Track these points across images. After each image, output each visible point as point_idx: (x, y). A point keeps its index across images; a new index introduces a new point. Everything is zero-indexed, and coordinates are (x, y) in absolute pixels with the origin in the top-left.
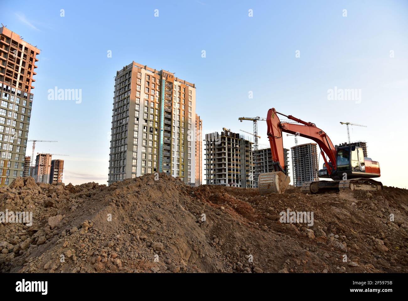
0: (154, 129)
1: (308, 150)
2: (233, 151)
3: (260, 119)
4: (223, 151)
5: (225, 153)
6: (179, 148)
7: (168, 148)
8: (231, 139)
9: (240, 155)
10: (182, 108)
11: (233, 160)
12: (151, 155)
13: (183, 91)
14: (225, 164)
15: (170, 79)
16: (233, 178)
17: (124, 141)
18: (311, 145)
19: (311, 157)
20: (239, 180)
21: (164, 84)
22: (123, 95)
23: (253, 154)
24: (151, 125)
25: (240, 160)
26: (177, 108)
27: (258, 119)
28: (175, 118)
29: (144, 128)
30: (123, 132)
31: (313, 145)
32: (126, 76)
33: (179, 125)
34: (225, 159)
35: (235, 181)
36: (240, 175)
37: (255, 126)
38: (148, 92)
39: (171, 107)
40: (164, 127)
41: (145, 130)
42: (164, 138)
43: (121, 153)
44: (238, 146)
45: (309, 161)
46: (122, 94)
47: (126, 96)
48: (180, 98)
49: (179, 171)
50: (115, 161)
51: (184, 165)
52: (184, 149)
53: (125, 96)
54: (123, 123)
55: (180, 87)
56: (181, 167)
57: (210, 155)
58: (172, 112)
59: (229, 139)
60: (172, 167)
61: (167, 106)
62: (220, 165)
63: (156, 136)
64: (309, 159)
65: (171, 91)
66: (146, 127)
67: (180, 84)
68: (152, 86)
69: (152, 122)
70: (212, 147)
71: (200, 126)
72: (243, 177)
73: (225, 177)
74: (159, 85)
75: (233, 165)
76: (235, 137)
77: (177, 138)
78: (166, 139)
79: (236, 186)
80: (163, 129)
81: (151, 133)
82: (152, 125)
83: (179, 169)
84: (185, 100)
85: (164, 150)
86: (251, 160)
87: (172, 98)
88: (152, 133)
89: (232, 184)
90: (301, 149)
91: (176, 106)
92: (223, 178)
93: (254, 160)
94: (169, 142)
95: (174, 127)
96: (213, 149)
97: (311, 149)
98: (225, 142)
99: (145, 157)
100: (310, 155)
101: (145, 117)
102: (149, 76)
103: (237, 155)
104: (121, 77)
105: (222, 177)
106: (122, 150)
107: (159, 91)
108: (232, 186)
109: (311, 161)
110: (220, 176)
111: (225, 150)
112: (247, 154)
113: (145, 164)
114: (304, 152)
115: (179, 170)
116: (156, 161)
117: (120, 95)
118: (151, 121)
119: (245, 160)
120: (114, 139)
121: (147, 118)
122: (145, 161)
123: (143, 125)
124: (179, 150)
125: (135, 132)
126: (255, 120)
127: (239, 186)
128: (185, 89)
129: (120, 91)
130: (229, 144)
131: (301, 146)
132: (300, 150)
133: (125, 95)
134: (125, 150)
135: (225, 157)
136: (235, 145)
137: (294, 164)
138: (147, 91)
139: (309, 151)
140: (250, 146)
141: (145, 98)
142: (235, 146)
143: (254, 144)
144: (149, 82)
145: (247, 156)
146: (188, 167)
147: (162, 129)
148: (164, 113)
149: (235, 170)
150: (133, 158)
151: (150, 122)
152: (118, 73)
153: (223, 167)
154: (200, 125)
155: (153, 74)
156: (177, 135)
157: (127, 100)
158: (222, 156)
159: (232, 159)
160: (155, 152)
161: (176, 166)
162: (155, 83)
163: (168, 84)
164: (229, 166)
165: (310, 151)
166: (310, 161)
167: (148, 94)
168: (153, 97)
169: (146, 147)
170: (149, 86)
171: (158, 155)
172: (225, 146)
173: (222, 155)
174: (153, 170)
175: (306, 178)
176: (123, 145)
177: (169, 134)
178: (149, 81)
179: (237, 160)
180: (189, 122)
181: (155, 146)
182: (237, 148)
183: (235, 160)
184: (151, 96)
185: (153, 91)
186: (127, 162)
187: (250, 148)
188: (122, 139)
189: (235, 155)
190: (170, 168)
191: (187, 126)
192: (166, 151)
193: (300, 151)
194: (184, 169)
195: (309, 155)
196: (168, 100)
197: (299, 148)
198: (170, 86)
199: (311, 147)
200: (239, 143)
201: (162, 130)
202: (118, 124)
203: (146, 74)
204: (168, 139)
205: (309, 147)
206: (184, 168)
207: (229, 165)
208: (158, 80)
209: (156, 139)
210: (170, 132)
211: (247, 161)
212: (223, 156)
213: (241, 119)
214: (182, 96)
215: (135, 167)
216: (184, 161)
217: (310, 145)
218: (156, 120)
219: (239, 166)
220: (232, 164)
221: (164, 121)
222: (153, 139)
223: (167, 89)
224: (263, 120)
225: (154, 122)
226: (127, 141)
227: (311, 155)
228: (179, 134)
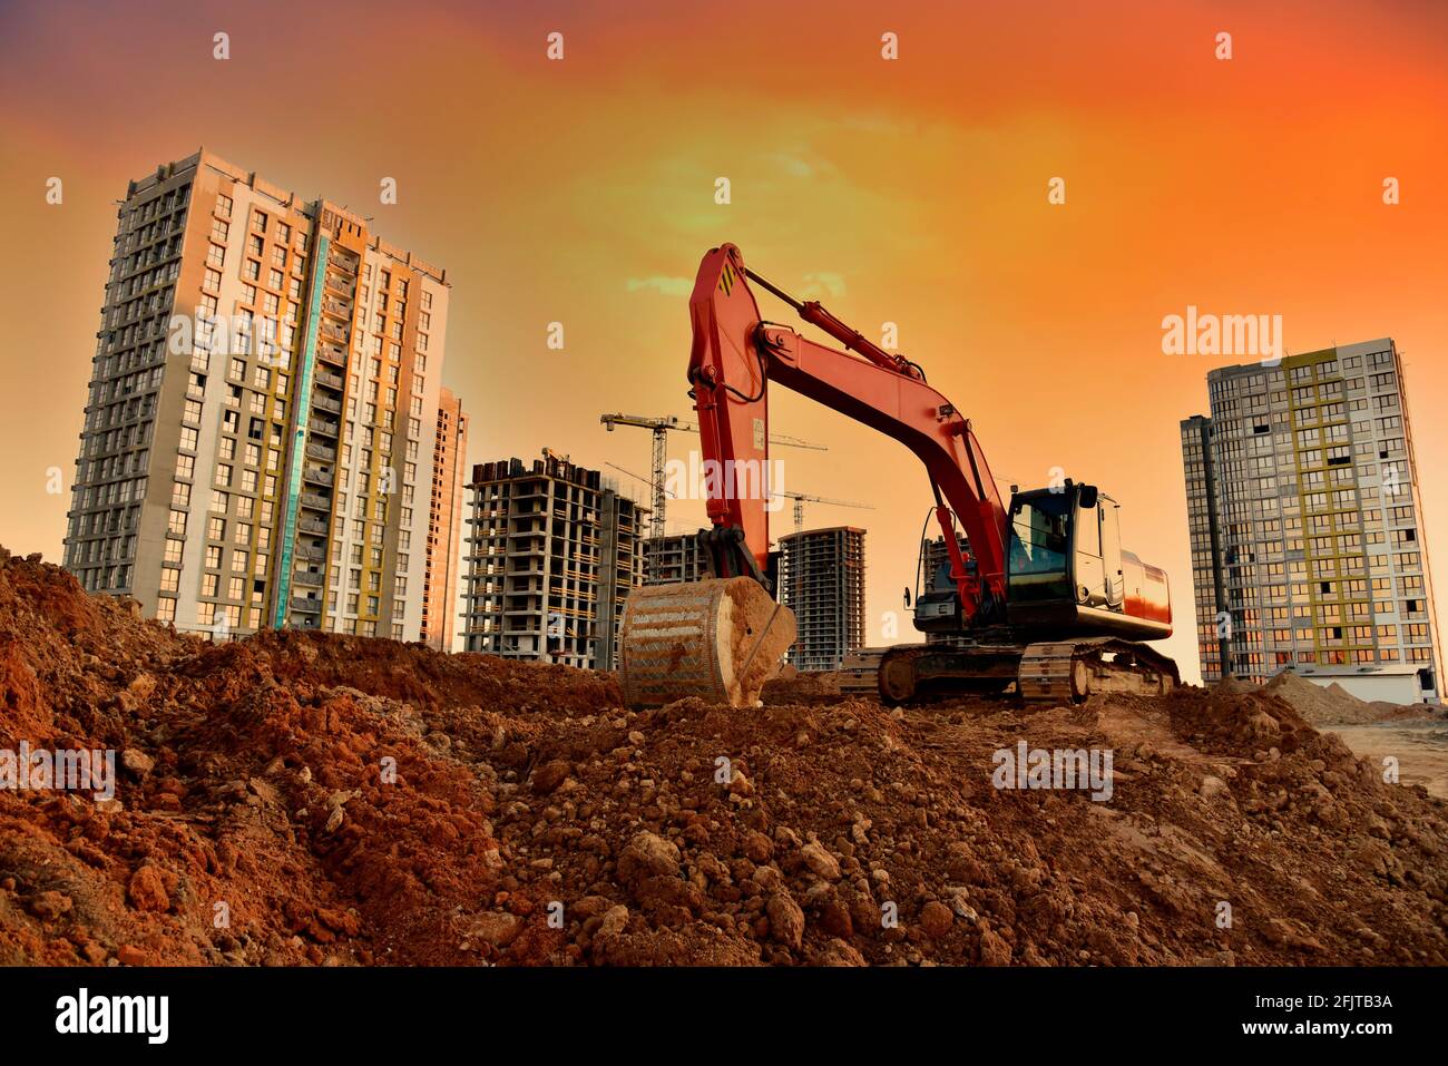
0: (269, 426)
1: (837, 549)
2: (573, 535)
3: (678, 425)
4: (536, 530)
5: (541, 540)
6: (365, 508)
7: (320, 503)
8: (570, 490)
9: (596, 551)
10: (391, 355)
11: (572, 566)
12: (246, 528)
13: (396, 290)
14: (540, 580)
15: (348, 240)
16: (567, 633)
17: (137, 461)
18: (848, 532)
19: (844, 575)
20: (588, 645)
21: (324, 254)
22: (147, 278)
23: (646, 549)
24: (255, 407)
25: (595, 569)
26: (371, 354)
27: (671, 424)
28: (359, 391)
29: (227, 419)
30: (136, 425)
31: (853, 534)
32: (164, 204)
33: (374, 420)
34: (540, 560)
35: (575, 643)
36: (593, 625)
37: (660, 449)
38: (257, 279)
39: (342, 346)
40: (309, 423)
41: (229, 427)
42: (306, 466)
43: (118, 510)
44: (591, 517)
45: (837, 587)
46: (144, 274)
47: (159, 282)
48: (384, 318)
49: (357, 596)
50: (90, 542)
51: (379, 574)
52: (384, 512)
53: (156, 283)
54: (139, 388)
55: (388, 275)
56: (367, 579)
57: (485, 543)
58: (346, 365)
59: (561, 491)
60: (333, 581)
61: (330, 342)
62: (521, 583)
63: (273, 456)
64: (837, 580)
65: (350, 288)
66: (233, 416)
67: (388, 264)
68: (273, 257)
69: (261, 398)
70: (494, 514)
71: (460, 435)
72: (602, 629)
73: (538, 628)
74: (303, 258)
75: (571, 585)
76: (584, 481)
77: (359, 470)
78: (315, 467)
79: (574, 663)
80: (305, 429)
81: (254, 441)
82: (260, 410)
83: (358, 587)
84: (402, 326)
85: (304, 509)
86: (636, 571)
87: (352, 312)
88: (259, 442)
89: (559, 654)
90: (812, 544)
91: (365, 346)
92: (530, 631)
93: (646, 572)
94: (324, 479)
95: (352, 424)
96: (498, 523)
97: (844, 548)
98: (546, 499)
99: (219, 533)
100: (840, 568)
101: (236, 377)
102: (266, 216)
103: (585, 550)
104: (146, 205)
105: (525, 629)
106: (122, 500)
107: (302, 278)
108: (561, 660)
109: (844, 590)
110: (518, 622)
111: (543, 528)
112: (623, 546)
113: (220, 559)
114: (822, 557)
115: (357, 591)
116: (268, 552)
117: (133, 278)
118: (257, 393)
119: (613, 567)
120: (93, 451)
121: (243, 379)
122: (221, 549)
123: (222, 404)
124: (365, 514)
125: (185, 431)
126: (659, 429)
127: (585, 665)
128: (406, 284)
129: (136, 263)
130: (559, 505)
131: (813, 535)
132: (807, 547)
133: (154, 279)
134: (137, 498)
135: (541, 553)
136: (580, 511)
137: (786, 596)
138: (249, 276)
139: (837, 555)
140: (638, 519)
141: (242, 299)
142: (580, 517)
143: (651, 512)
144: (261, 240)
145: (623, 556)
146: (397, 584)
147: (299, 428)
148: (316, 367)
149: (576, 604)
150: (169, 536)
151: (254, 396)
152: (133, 189)
153: (532, 589)
154: (461, 431)
155: (281, 212)
156: (360, 457)
157: (162, 298)
158: (529, 550)
159: (566, 564)
160: (266, 517)
161: (346, 576)
162: (286, 246)
163: (342, 257)
164: (555, 589)
165: (840, 554)
166: (841, 589)
167: (255, 288)
168: (274, 299)
169: (227, 494)
170: (260, 255)
171: (278, 528)
172: (543, 514)
173: (533, 545)
174: (251, 585)
175: (822, 646)
176: (127, 480)
177: (329, 452)
178: (261, 235)
179: (585, 568)
180: (414, 412)
181: (269, 491)
182: (590, 523)
183: (578, 566)
184: (268, 296)
185: (278, 275)
186: (142, 548)
187: (637, 527)
188: (126, 454)
189: (579, 548)
190: (323, 581)
191: (405, 428)
192: (312, 516)
193: (808, 553)
194: (378, 590)
195: (837, 569)
196: (334, 319)
197: (807, 540)
198: (350, 266)
199: (845, 541)
200: (598, 506)
201: (301, 433)
202: (117, 394)
203: (251, 204)
204: (323, 470)
205: (840, 541)
206: (378, 584)
207: (555, 583)
208: (301, 238)
209: (272, 466)
210: (332, 443)
211: (623, 574)
212: (534, 550)
213: (610, 421)
214: (394, 309)
215: (175, 572)
216: (380, 560)
217: (844, 534)
218: (281, 390)
219: (590, 589)
220: (565, 583)
221: (313, 397)
222: (259, 464)
223: (333, 276)
224: (689, 428)
225: (271, 400)
226: (149, 464)
227: (844, 569)
228: (370, 452)
